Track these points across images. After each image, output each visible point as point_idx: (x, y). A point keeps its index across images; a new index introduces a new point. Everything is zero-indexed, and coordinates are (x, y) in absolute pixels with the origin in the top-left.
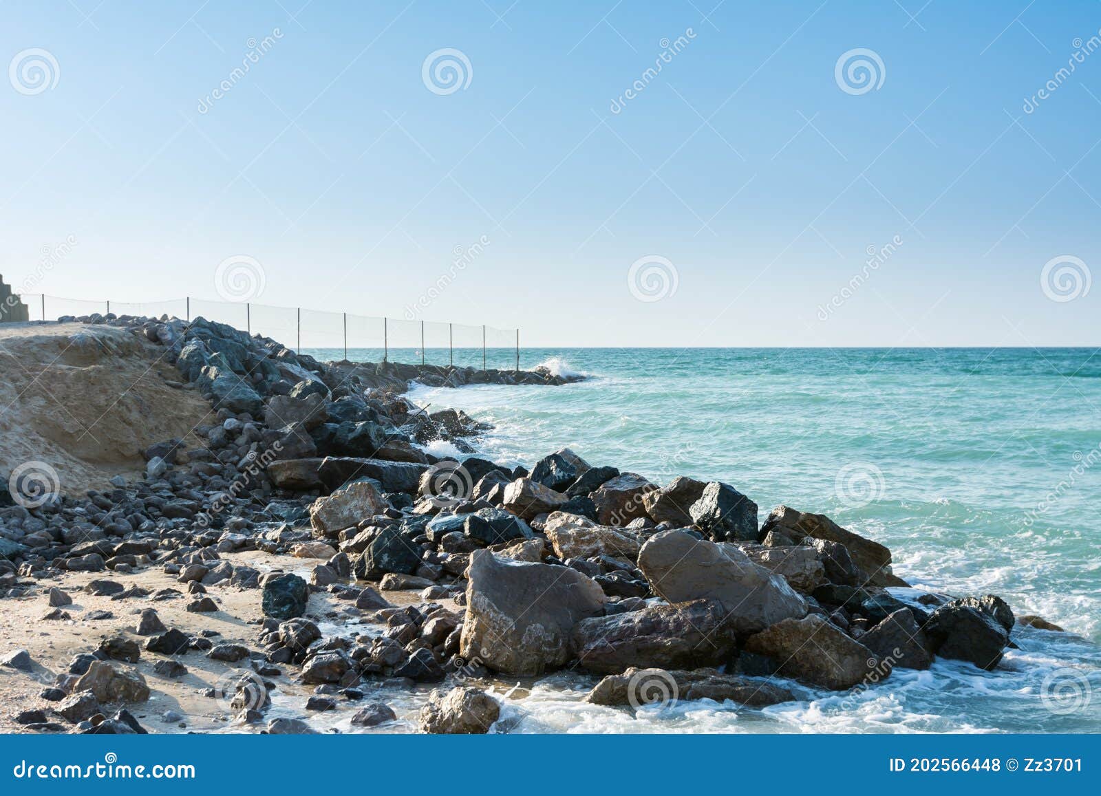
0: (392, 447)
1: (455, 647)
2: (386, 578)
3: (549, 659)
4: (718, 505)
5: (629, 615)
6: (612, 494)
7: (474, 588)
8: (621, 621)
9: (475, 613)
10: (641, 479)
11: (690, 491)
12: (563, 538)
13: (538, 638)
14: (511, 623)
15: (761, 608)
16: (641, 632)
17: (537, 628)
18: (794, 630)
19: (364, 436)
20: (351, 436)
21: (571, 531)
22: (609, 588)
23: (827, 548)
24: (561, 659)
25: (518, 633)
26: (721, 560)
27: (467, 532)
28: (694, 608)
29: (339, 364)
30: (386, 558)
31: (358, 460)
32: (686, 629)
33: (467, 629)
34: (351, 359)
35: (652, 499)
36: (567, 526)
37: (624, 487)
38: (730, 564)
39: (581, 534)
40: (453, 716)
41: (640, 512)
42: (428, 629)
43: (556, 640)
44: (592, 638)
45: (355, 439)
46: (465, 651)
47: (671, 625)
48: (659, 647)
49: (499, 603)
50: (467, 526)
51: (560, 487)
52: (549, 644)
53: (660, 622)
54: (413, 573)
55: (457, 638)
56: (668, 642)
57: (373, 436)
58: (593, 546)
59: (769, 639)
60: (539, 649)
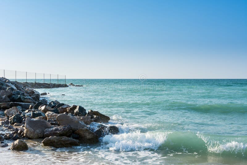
0: (26, 100)
1: (23, 135)
2: (15, 124)
3: (40, 136)
4: (79, 110)
5: (53, 128)
6: (62, 108)
7: (26, 124)
8: (51, 129)
9: (26, 128)
10: (68, 105)
11: (75, 107)
12: (48, 116)
13: (38, 133)
14: (33, 130)
15: (77, 127)
16: (55, 131)
17: (38, 131)
18: (82, 130)
19: (20, 98)
20: (17, 98)
21: (50, 115)
22: (52, 124)
23: (96, 117)
24: (42, 136)
25: (34, 132)
26: (71, 118)
27: (32, 115)
28: (64, 127)
29: (25, 83)
30: (15, 120)
31: (18, 103)
32: (62, 130)
33: (25, 131)
34: (28, 82)
35: (68, 109)
36: (49, 114)
37: (65, 107)
38: (72, 119)
39: (51, 115)
40: (17, 144)
41: (66, 111)
42: (19, 132)
43: (41, 133)
44: (46, 132)
45: (18, 99)
46: (25, 135)
47: (60, 129)
48: (57, 133)
49: (31, 127)
50: (32, 114)
51: (53, 107)
52: (40, 134)
53: (58, 129)
54: (21, 123)
55: (23, 133)
56: (58, 132)
57: (22, 98)
58: (54, 117)
59: (78, 132)
60: (38, 135)
